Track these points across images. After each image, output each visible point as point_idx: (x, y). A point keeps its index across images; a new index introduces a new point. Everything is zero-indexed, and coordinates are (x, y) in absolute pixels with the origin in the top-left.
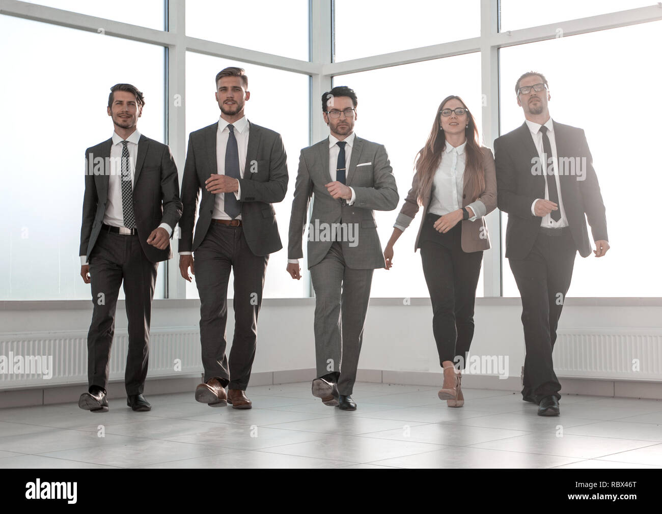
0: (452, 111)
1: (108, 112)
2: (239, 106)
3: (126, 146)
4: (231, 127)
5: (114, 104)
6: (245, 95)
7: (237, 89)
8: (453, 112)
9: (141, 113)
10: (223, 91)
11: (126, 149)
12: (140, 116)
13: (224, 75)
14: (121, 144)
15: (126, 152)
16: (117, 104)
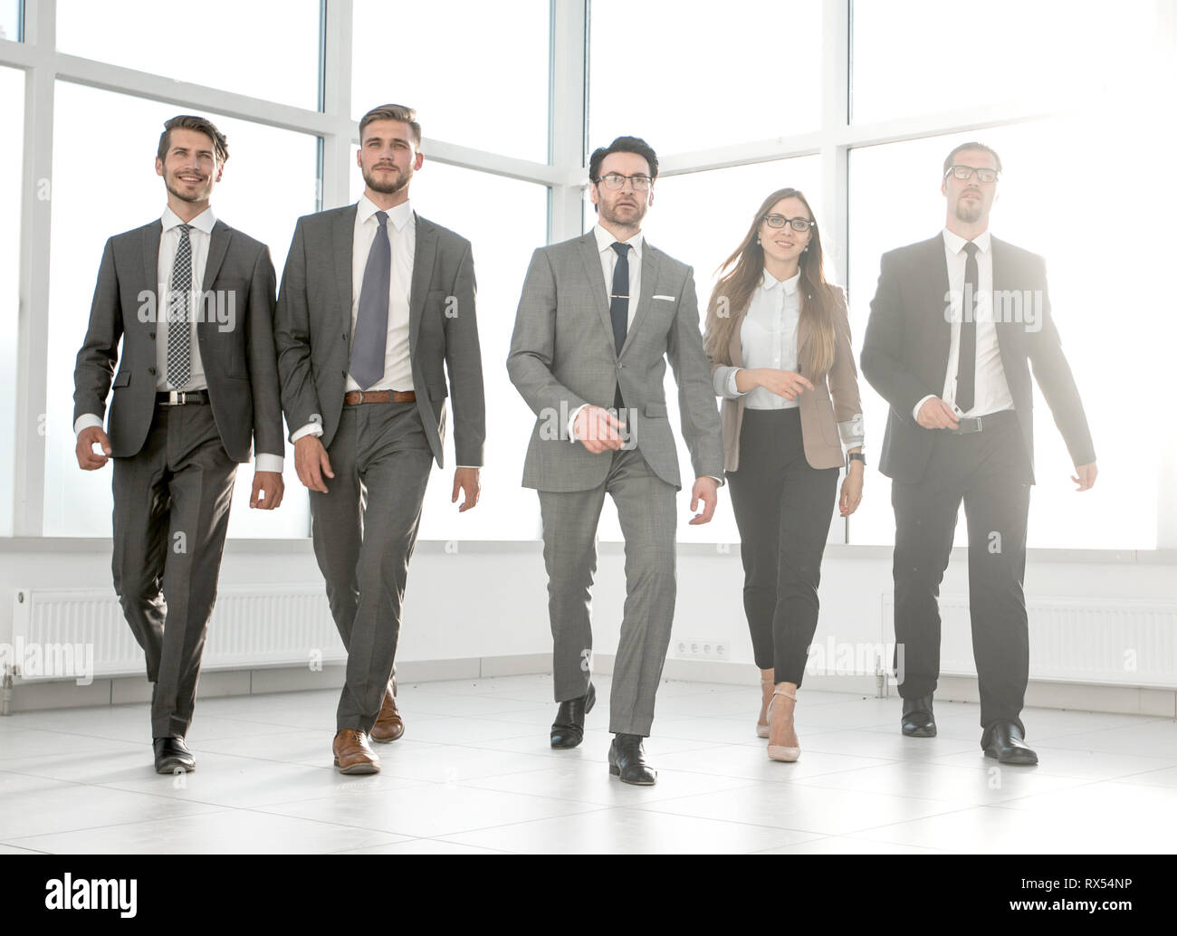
0: (787, 221)
1: (157, 168)
2: (402, 177)
3: (188, 234)
4: (382, 217)
5: (170, 153)
6: (413, 160)
7: (399, 144)
8: (788, 223)
9: (220, 174)
10: (373, 147)
11: (186, 240)
12: (218, 180)
13: (377, 116)
14: (178, 230)
15: (186, 245)
16: (177, 153)
